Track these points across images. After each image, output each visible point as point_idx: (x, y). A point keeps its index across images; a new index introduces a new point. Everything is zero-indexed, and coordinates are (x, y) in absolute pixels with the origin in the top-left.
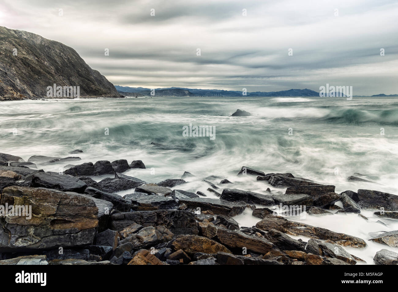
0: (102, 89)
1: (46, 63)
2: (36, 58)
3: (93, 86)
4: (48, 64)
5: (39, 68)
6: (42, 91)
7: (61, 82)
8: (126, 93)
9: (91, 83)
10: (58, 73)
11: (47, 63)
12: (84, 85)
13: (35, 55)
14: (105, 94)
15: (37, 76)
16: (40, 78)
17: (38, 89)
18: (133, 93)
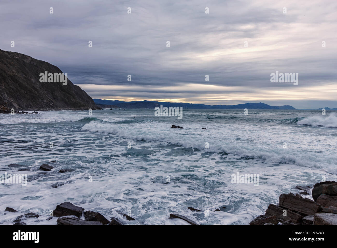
0: (81, 102)
1: (32, 79)
2: (24, 76)
3: (73, 100)
4: (34, 81)
5: (26, 84)
6: (27, 104)
7: (44, 96)
8: (104, 105)
9: (71, 97)
10: (43, 88)
11: (34, 79)
12: (66, 98)
13: (23, 73)
14: (83, 106)
15: (23, 91)
16: (26, 92)
17: (23, 102)
18: (110, 105)
